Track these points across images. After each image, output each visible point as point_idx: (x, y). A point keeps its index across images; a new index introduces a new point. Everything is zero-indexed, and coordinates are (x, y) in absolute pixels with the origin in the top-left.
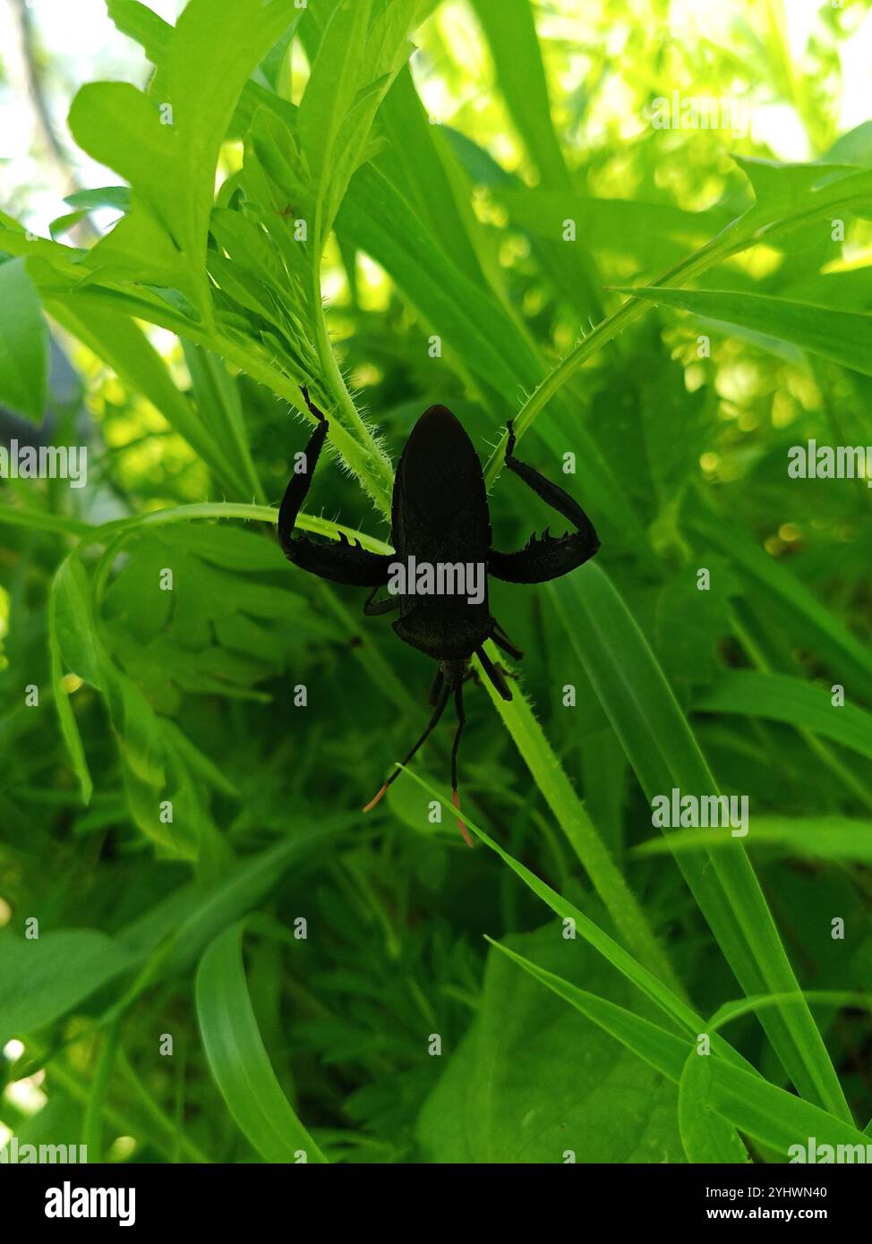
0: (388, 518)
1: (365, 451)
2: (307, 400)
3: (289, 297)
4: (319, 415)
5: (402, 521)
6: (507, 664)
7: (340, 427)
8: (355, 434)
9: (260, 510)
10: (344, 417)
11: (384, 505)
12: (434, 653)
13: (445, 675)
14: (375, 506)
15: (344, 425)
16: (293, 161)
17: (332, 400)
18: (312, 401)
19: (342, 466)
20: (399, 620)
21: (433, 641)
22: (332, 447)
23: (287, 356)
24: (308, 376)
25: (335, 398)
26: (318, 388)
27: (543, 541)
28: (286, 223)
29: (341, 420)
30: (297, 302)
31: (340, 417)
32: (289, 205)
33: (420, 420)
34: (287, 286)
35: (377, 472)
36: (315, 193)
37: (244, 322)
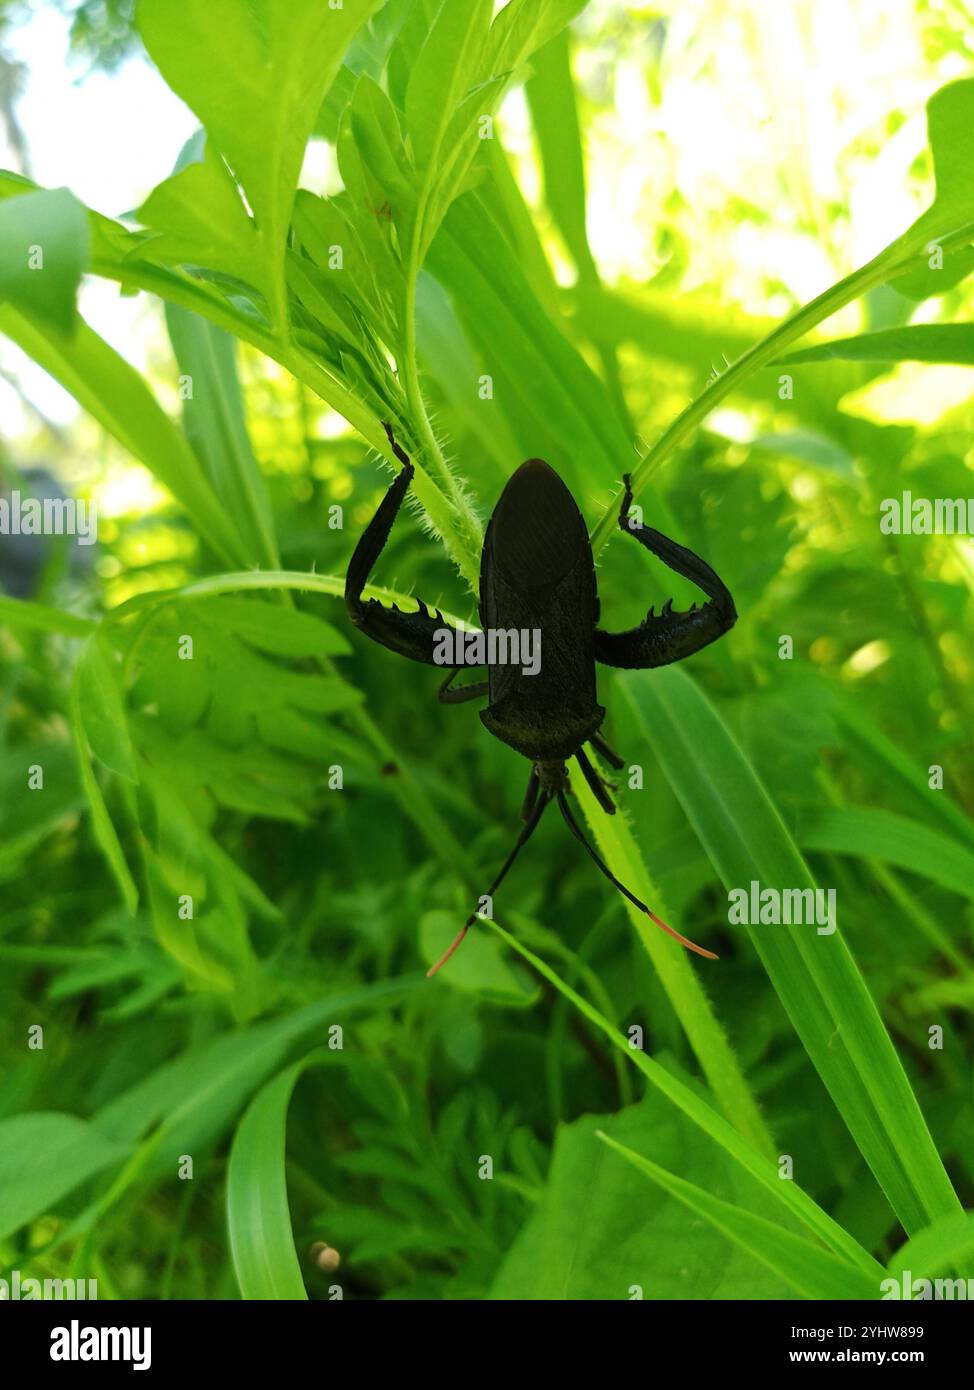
0: (475, 587)
1: (452, 506)
2: (391, 440)
3: (377, 316)
4: (404, 458)
5: (492, 592)
6: (604, 772)
7: (426, 475)
8: (442, 486)
9: (320, 580)
10: (431, 464)
11: (470, 571)
12: (528, 750)
13: (541, 780)
14: (461, 573)
15: (430, 474)
16: (397, 148)
17: (417, 443)
18: (396, 441)
19: (425, 524)
20: (488, 708)
21: (528, 735)
22: (414, 499)
23: (370, 387)
24: (391, 412)
25: (422, 441)
26: (403, 427)
27: (663, 615)
28: (381, 225)
29: (427, 468)
30: (384, 323)
31: (426, 464)
32: (386, 203)
33: (517, 472)
34: (374, 301)
35: (466, 531)
36: (418, 189)
37: (321, 343)
